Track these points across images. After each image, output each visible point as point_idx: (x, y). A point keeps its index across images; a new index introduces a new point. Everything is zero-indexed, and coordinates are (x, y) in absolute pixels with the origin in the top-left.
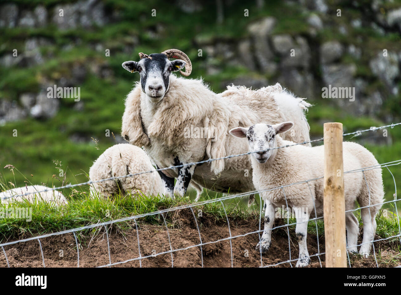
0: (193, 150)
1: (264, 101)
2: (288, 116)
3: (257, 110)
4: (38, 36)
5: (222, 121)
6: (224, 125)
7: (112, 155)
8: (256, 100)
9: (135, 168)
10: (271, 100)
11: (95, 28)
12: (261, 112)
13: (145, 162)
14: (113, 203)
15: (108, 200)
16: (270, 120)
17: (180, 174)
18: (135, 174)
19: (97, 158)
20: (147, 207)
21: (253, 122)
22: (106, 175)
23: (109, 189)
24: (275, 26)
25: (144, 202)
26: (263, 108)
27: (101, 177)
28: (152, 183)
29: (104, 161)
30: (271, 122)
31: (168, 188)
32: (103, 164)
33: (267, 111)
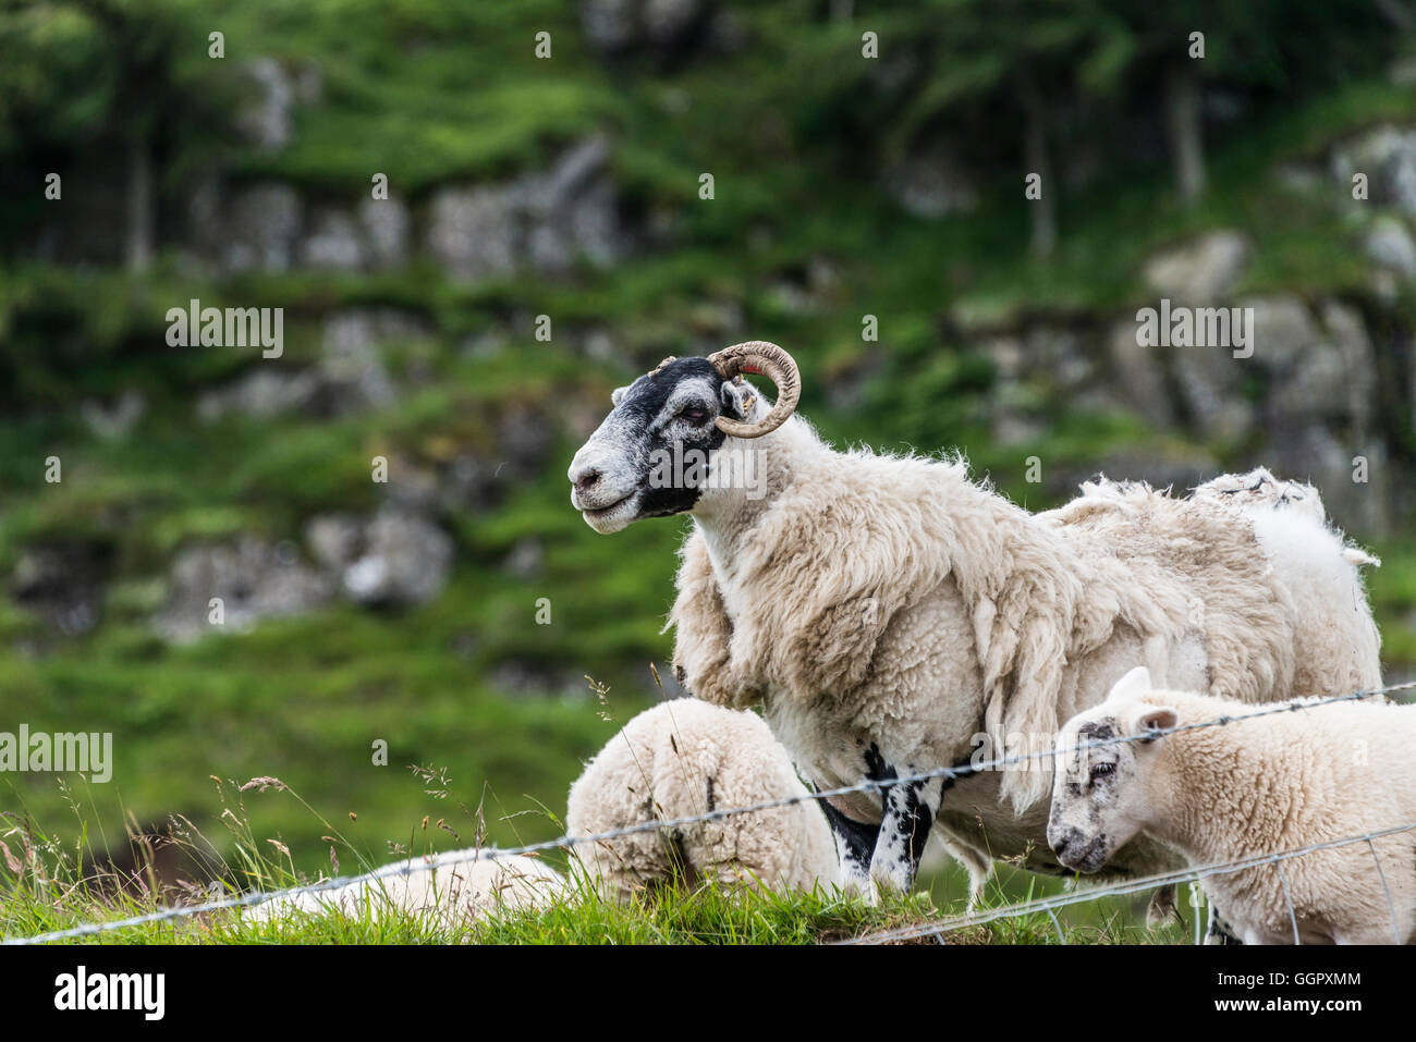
0: (925, 716)
1: (1218, 540)
2: (1306, 597)
3: (1189, 574)
4: (373, 304)
5: (1045, 617)
6: (1054, 631)
7: (652, 740)
8: (1187, 535)
9: (737, 788)
10: (1243, 540)
11: (584, 275)
12: (1204, 579)
13: (776, 768)
14: (652, 917)
15: (632, 904)
16: (1241, 607)
17: (891, 810)
18: (736, 809)
19: (598, 750)
20: (777, 931)
21: (1174, 616)
22: (631, 810)
23: (639, 862)
24: (1244, 264)
25: (766, 914)
26: (1213, 565)
27: (613, 818)
28: (798, 845)
29: (626, 760)
30: (1241, 615)
31: (854, 862)
32: (621, 772)
33: (1229, 579)
